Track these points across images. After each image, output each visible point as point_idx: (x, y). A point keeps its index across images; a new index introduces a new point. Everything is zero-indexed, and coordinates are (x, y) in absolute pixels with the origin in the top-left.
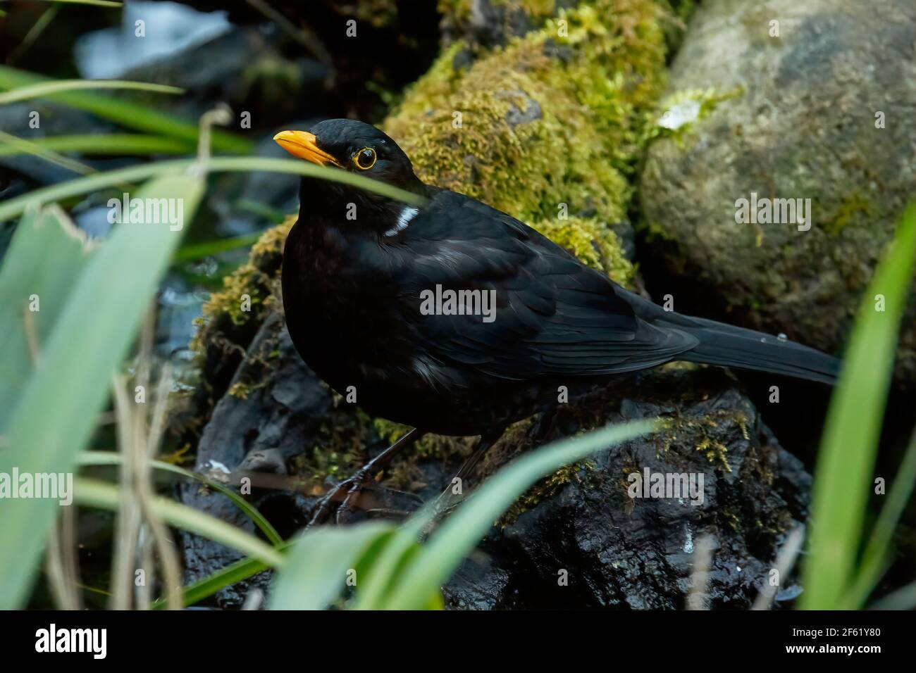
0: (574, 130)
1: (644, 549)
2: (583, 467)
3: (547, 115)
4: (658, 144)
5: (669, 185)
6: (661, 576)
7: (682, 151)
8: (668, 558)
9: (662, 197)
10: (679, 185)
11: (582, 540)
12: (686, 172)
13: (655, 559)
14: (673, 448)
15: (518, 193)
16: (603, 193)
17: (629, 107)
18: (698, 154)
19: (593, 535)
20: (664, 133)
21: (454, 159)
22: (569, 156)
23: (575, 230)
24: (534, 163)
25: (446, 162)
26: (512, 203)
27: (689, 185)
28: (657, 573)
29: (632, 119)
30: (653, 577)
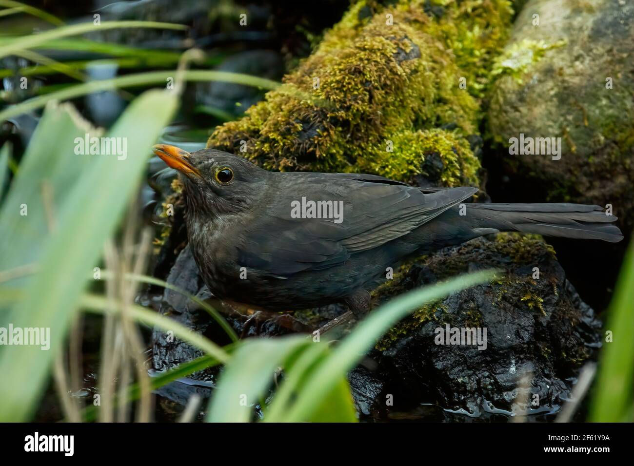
0: (442, 67)
1: (481, 370)
2: (439, 309)
3: (424, 55)
4: (504, 79)
5: (508, 108)
6: (492, 390)
7: (520, 85)
8: (497, 377)
9: (504, 117)
10: (516, 109)
11: (437, 362)
12: (522, 100)
13: (488, 377)
14: (504, 298)
15: (401, 110)
16: (461, 112)
17: (483, 51)
18: (531, 88)
19: (444, 358)
20: (506, 72)
21: (356, 85)
22: (438, 86)
23: (441, 139)
24: (413, 89)
25: (350, 86)
26: (396, 117)
27: (524, 110)
28: (490, 387)
29: (485, 60)
30: (486, 389)
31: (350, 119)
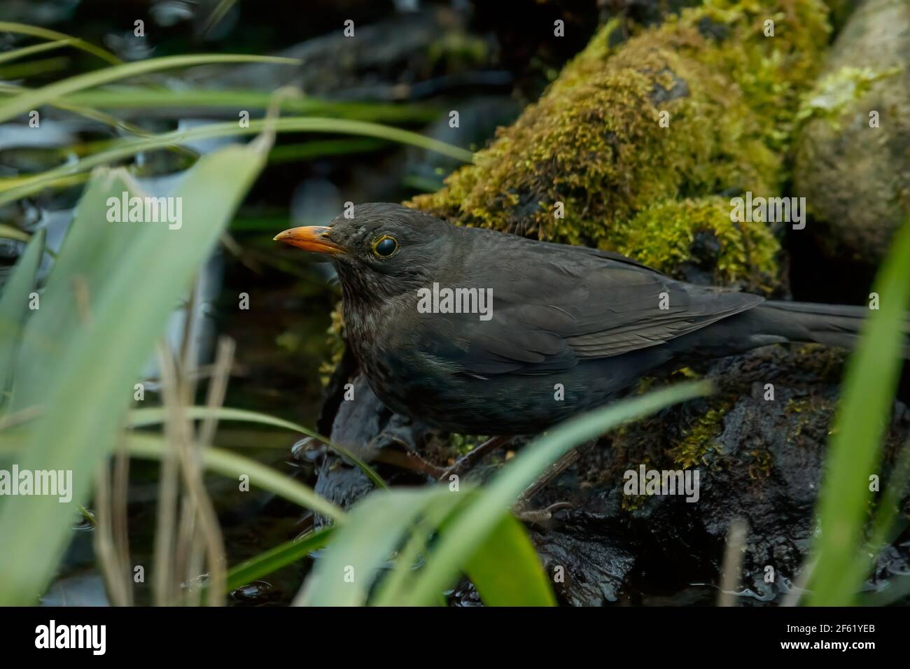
0: (723, 110)
1: (773, 534)
2: (710, 449)
3: (695, 94)
4: (814, 123)
5: (820, 164)
6: (790, 561)
7: (837, 133)
8: (797, 543)
9: (815, 178)
10: (832, 166)
11: (709, 524)
12: (840, 152)
13: (784, 543)
14: (805, 432)
15: (660, 170)
16: (754, 173)
17: (786, 85)
18: (852, 135)
19: (720, 519)
20: (817, 114)
21: (594, 137)
22: (718, 137)
23: (717, 210)
24: (677, 141)
25: (585, 140)
26: (653, 181)
27: (842, 166)
28: (787, 558)
29: (788, 98)
30: (781, 560)
31: (586, 186)
